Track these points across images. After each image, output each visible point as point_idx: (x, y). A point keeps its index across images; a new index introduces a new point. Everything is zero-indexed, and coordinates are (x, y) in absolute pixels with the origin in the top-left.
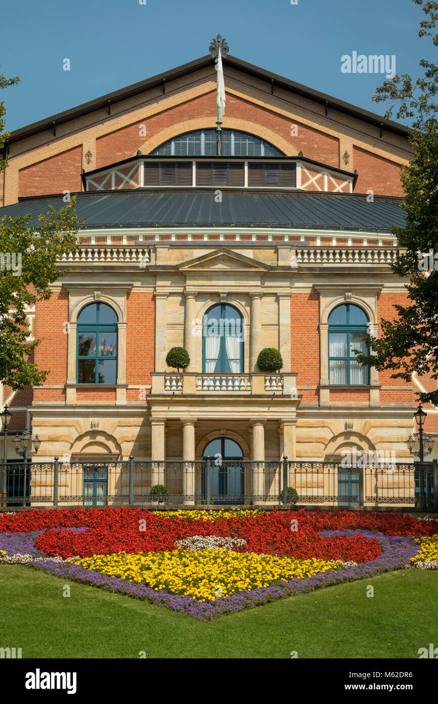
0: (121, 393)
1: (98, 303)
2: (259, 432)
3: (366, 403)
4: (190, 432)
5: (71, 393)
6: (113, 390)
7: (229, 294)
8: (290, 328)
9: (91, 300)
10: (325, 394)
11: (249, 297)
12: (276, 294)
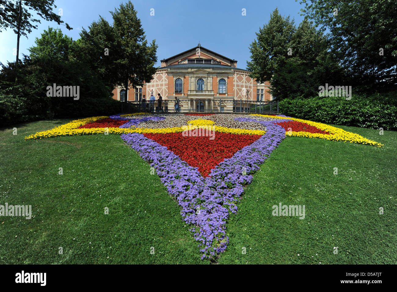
0: (183, 94)
1: (179, 78)
2: (206, 102)
3: (225, 96)
4: (194, 102)
5: (174, 94)
6: (182, 94)
7: (202, 77)
8: (212, 83)
9: (178, 78)
10: (218, 95)
11: (205, 77)
12: (210, 77)
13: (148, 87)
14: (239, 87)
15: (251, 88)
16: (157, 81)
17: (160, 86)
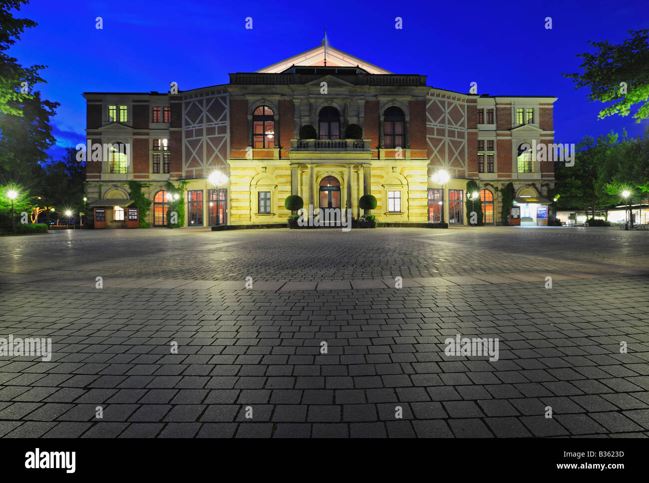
3: (403, 158)
10: (383, 153)
13: (187, 137)
14: (433, 134)
15: (463, 137)
16: (209, 120)
17: (218, 134)
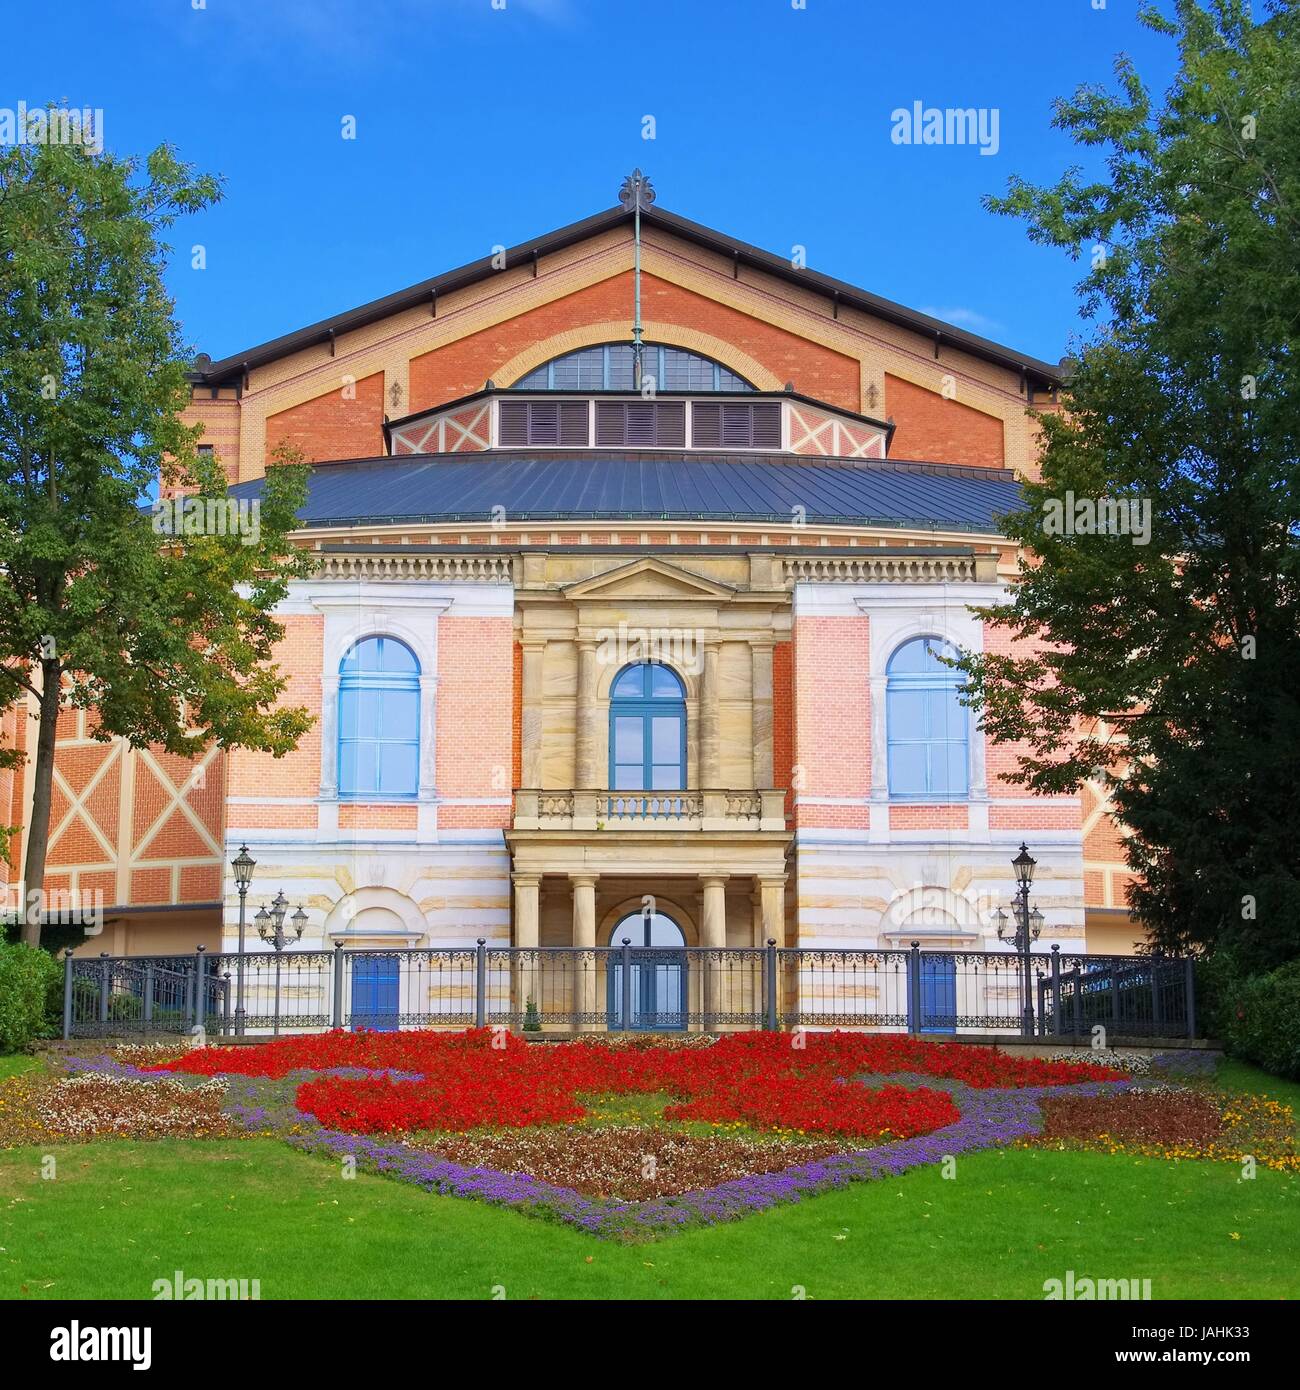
2: (715, 901)
4: (586, 900)
8: (771, 708)
12: (746, 642)
